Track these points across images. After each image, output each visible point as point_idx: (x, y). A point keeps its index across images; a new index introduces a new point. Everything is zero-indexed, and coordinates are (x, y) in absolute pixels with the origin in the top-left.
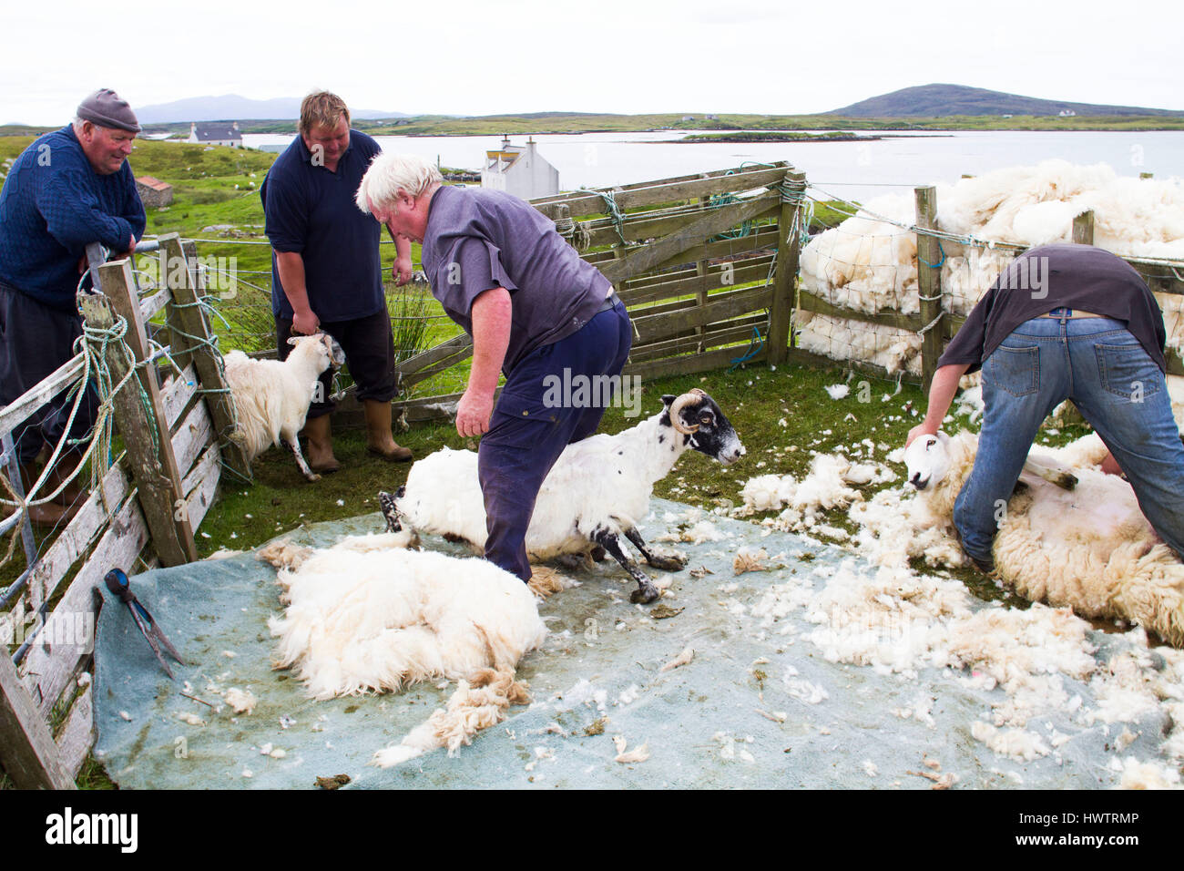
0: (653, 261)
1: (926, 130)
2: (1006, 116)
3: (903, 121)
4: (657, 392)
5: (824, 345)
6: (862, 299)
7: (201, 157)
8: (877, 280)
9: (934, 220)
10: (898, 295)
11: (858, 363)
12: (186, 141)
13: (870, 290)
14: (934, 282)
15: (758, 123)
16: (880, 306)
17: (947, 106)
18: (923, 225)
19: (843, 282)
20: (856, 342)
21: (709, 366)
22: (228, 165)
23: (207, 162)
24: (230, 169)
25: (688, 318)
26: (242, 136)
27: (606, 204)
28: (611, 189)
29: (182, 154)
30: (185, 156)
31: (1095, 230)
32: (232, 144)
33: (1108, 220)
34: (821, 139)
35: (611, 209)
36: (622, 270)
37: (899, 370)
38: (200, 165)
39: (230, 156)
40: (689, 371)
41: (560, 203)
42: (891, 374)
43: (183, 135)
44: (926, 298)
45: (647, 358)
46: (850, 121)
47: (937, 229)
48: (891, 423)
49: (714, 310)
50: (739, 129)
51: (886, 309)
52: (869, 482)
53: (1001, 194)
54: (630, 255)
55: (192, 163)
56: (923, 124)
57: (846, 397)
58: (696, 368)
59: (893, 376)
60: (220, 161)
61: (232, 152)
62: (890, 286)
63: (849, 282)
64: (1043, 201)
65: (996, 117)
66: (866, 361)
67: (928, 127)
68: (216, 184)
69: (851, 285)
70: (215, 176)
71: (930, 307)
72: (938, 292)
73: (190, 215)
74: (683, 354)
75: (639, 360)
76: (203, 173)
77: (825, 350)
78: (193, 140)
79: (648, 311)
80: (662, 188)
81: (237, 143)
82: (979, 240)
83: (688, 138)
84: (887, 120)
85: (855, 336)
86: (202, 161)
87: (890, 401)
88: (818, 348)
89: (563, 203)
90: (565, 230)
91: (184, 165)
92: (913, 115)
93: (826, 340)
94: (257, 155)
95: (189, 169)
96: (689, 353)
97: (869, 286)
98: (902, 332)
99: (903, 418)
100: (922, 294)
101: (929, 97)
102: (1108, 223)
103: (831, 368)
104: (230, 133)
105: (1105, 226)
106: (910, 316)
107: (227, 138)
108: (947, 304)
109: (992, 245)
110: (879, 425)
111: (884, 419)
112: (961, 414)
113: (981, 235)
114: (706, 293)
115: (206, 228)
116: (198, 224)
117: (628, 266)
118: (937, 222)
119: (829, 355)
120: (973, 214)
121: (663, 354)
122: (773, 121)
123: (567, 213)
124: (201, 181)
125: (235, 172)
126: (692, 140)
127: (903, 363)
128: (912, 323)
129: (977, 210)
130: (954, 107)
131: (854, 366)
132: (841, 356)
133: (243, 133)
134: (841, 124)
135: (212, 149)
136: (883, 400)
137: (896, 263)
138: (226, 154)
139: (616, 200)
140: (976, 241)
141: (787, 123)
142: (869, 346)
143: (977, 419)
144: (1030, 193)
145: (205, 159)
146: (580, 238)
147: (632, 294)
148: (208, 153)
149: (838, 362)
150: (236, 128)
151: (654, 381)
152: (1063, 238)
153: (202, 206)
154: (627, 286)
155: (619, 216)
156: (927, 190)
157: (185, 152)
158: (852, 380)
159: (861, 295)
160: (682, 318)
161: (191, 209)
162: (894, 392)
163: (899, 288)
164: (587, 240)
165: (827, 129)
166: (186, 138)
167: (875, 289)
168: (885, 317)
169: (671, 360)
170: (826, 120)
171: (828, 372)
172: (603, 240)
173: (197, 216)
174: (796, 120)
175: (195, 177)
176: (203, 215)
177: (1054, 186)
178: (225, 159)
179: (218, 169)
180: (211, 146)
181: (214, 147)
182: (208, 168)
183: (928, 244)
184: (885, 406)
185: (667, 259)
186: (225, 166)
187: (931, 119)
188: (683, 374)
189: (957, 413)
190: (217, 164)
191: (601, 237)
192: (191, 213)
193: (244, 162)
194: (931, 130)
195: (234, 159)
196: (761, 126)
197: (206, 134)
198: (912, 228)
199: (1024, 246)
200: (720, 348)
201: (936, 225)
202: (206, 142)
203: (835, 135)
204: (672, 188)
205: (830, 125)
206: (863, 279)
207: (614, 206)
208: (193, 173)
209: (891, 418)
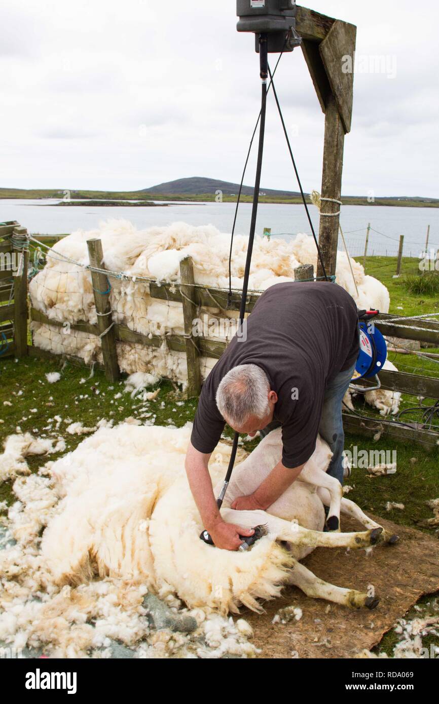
1: (192, 201)
2: (232, 195)
3: (179, 196)
5: (47, 345)
6: (64, 315)
8: (71, 303)
9: (101, 263)
10: (86, 312)
11: (68, 357)
13: (68, 309)
14: (105, 303)
15: (102, 195)
16: (76, 319)
17: (202, 189)
18: (94, 266)
19: (52, 304)
20: (65, 343)
31: (194, 269)
33: (202, 263)
34: (135, 205)
37: (92, 361)
42: (87, 364)
44: (101, 314)
46: (152, 195)
47: (105, 269)
48: (79, 400)
50: (91, 198)
51: (80, 321)
52: (46, 452)
53: (142, 246)
56: (190, 198)
57: (58, 381)
59: (89, 365)
62: (80, 307)
63: (55, 304)
64: (167, 249)
65: (227, 195)
66: (74, 355)
67: (193, 199)
69: (57, 306)
71: (104, 320)
72: (109, 309)
77: (48, 348)
82: (127, 276)
83: (61, 203)
84: (171, 195)
85: (65, 339)
87: (85, 383)
88: (44, 347)
92: (185, 193)
93: (47, 342)
97: (67, 307)
98: (92, 336)
99: (89, 396)
100: (98, 311)
101: (193, 184)
102: (202, 265)
103: (52, 360)
105: (199, 267)
106: (95, 326)
108: (114, 318)
109: (134, 279)
110: (71, 403)
111: (76, 398)
112: (126, 392)
113: (128, 273)
118: (104, 264)
119: (51, 351)
120: (125, 260)
122: (110, 195)
126: (64, 204)
127: (95, 356)
128: (95, 330)
129: (128, 256)
130: (206, 189)
131: (66, 358)
132: (59, 352)
134: (147, 197)
136: (80, 383)
137: (82, 291)
140: (125, 277)
141: (116, 196)
142: (73, 345)
143: (136, 395)
144: (159, 244)
149: (57, 355)
152: (176, 274)
156: (94, 241)
158: (65, 368)
159: (63, 313)
162: (89, 376)
163: (86, 308)
165: (139, 199)
167: (70, 309)
168: (80, 326)
170: (139, 195)
171: (51, 362)
174: (122, 195)
177: (174, 240)
183: (98, 278)
184: (82, 386)
187: (194, 195)
189: (124, 391)
194: (194, 201)
196: (103, 197)
198: (88, 267)
199: (153, 280)
201: (103, 266)
203: (143, 203)
205: (141, 198)
206: (63, 303)
209: (81, 397)
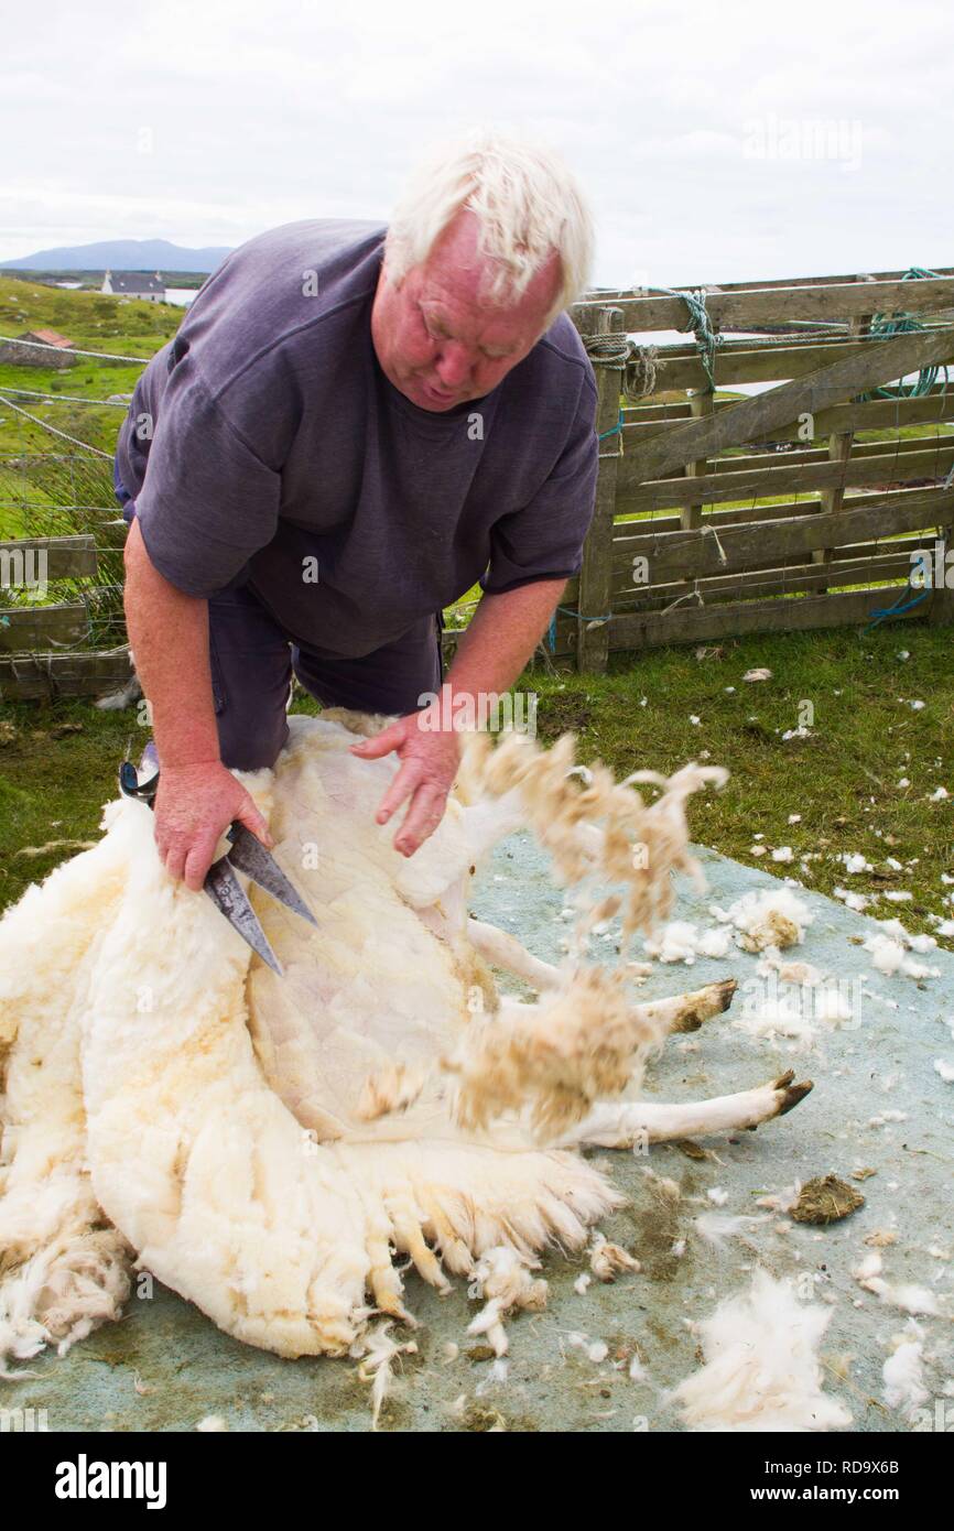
0: (760, 426)
4: (742, 658)
7: (114, 311)
12: (99, 292)
21: (833, 620)
22: (146, 324)
23: (122, 318)
24: (147, 328)
25: (807, 534)
26: (167, 290)
27: (689, 313)
28: (699, 288)
29: (92, 306)
30: (95, 309)
32: (153, 299)
35: (698, 322)
36: (705, 438)
38: (112, 321)
39: (149, 312)
40: (797, 625)
41: (607, 305)
43: (96, 286)
45: (727, 597)
49: (852, 521)
54: (720, 412)
55: (103, 318)
58: (812, 620)
60: (136, 318)
61: (152, 308)
68: (130, 344)
70: (130, 335)
73: (95, 380)
74: (789, 596)
75: (715, 601)
76: (116, 332)
78: (107, 290)
79: (737, 517)
80: (792, 294)
81: (159, 297)
86: (115, 317)
89: (613, 305)
90: (613, 354)
91: (93, 320)
94: (182, 313)
95: (99, 325)
96: (800, 595)
104: (151, 285)
107: (149, 290)
114: (840, 492)
115: (112, 397)
116: (103, 391)
117: (714, 432)
121: (756, 593)
123: (619, 322)
124: (112, 339)
125: (154, 332)
133: (168, 287)
135: (128, 302)
138: (144, 309)
139: (709, 307)
145: (119, 315)
146: (637, 372)
147: (717, 484)
148: (123, 307)
150: (159, 278)
151: (737, 637)
153: (110, 370)
154: (712, 469)
155: (712, 336)
157: (95, 304)
160: (797, 531)
161: (97, 372)
164: (650, 376)
166: (100, 289)
169: (769, 605)
172: (676, 380)
173: (104, 381)
175: (105, 336)
176: (111, 381)
178: (142, 316)
179: (134, 328)
180: (127, 299)
181: (131, 300)
182: (121, 326)
185: (784, 424)
186: (142, 324)
188: (788, 628)
190: (134, 321)
191: (674, 375)
192: (97, 377)
193: (165, 321)
195: (154, 317)
197: (122, 284)
200: (852, 589)
202: (121, 294)
204: (809, 294)
207: (704, 317)
208: (104, 330)
